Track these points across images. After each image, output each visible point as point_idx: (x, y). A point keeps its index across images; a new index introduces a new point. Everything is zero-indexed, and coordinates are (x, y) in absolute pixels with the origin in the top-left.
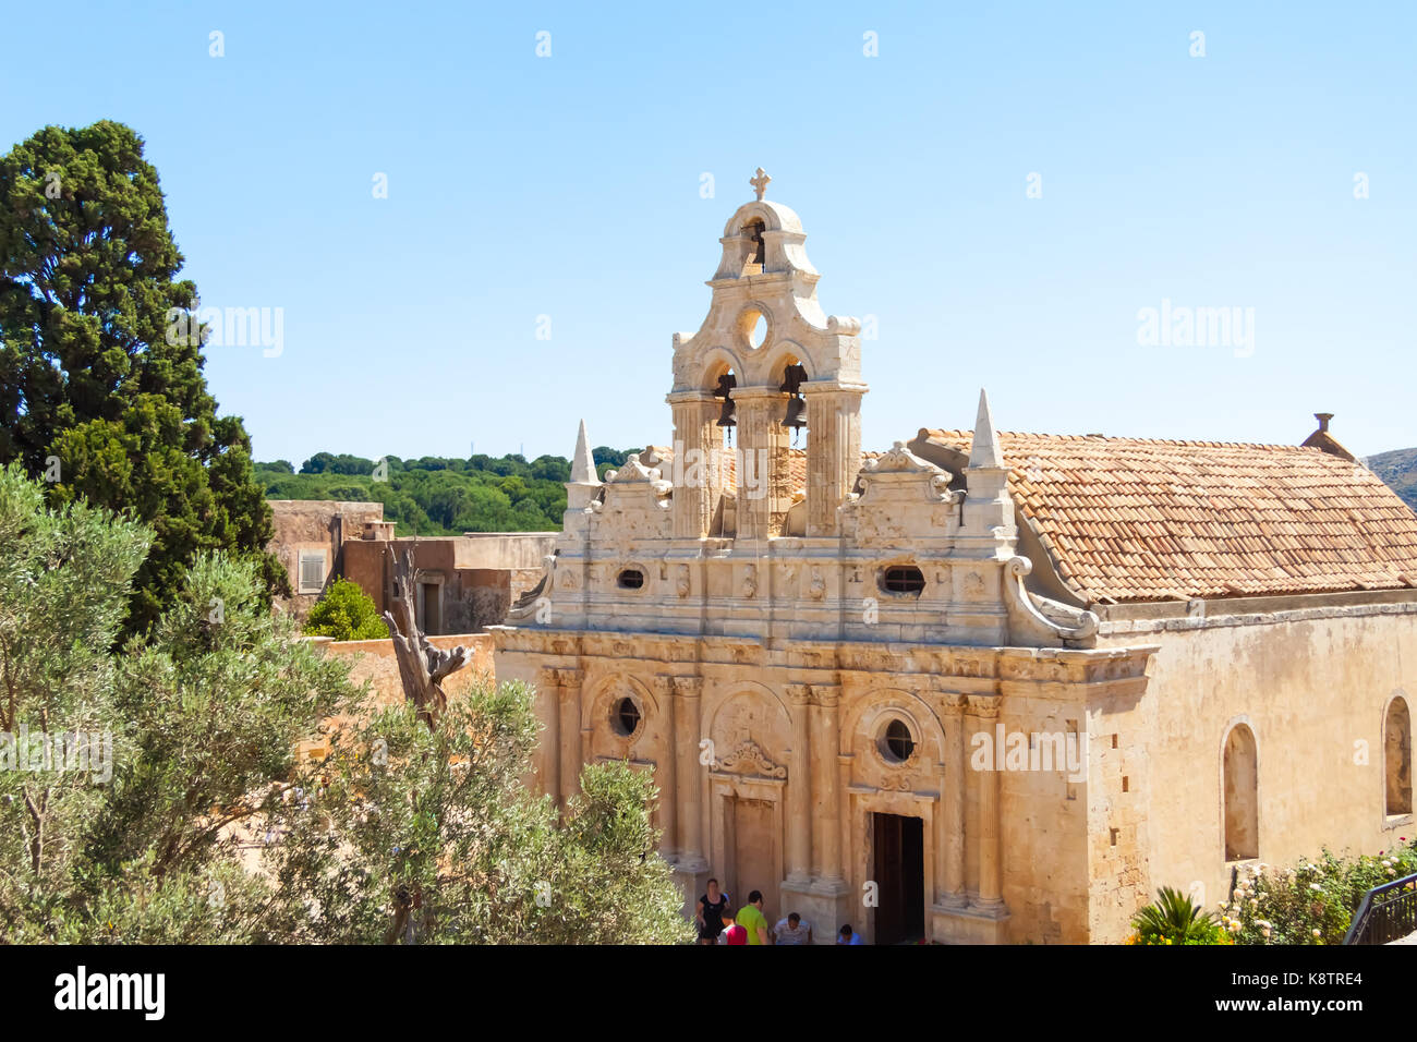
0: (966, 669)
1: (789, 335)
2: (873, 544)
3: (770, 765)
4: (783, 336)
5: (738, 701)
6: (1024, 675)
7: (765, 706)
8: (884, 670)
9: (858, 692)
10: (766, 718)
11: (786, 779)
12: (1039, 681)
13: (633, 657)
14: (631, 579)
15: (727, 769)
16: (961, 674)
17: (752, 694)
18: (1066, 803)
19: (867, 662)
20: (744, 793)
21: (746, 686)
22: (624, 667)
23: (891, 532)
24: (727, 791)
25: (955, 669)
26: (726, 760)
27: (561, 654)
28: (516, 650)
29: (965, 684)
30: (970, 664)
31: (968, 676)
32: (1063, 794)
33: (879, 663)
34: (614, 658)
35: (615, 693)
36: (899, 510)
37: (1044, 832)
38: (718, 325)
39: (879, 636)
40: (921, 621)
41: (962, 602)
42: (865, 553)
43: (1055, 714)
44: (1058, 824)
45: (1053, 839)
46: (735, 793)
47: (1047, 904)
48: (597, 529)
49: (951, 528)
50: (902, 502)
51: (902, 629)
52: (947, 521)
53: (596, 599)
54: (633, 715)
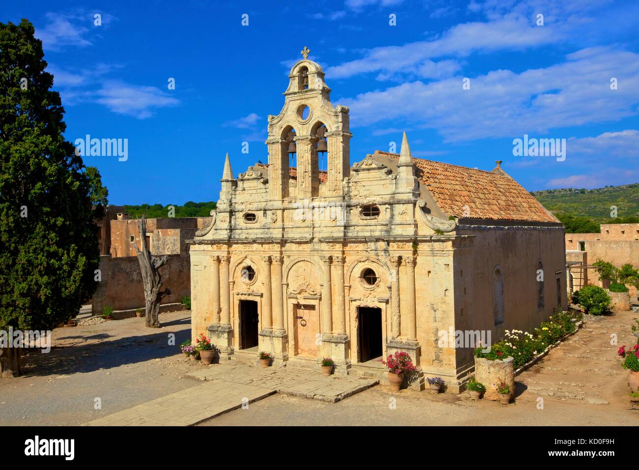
0: (400, 246)
2: (357, 197)
3: (313, 290)
4: (317, 114)
5: (299, 265)
6: (426, 247)
7: (311, 266)
9: (352, 258)
10: (311, 271)
12: (432, 249)
14: (250, 217)
15: (294, 292)
16: (398, 248)
17: (305, 261)
19: (356, 245)
20: (302, 302)
21: (303, 258)
22: (248, 253)
23: (365, 192)
24: (294, 301)
25: (396, 246)
26: (294, 289)
27: (220, 249)
29: (400, 252)
31: (401, 248)
32: (443, 295)
33: (361, 246)
35: (244, 265)
36: (369, 183)
37: (435, 311)
38: (288, 111)
39: (361, 234)
40: (379, 228)
41: (398, 219)
42: (354, 201)
43: (439, 262)
44: (441, 307)
45: (439, 314)
46: (298, 302)
47: (436, 340)
48: (235, 198)
49: (392, 189)
50: (370, 179)
51: (371, 231)
52: (390, 186)
53: (235, 226)
54: (251, 273)
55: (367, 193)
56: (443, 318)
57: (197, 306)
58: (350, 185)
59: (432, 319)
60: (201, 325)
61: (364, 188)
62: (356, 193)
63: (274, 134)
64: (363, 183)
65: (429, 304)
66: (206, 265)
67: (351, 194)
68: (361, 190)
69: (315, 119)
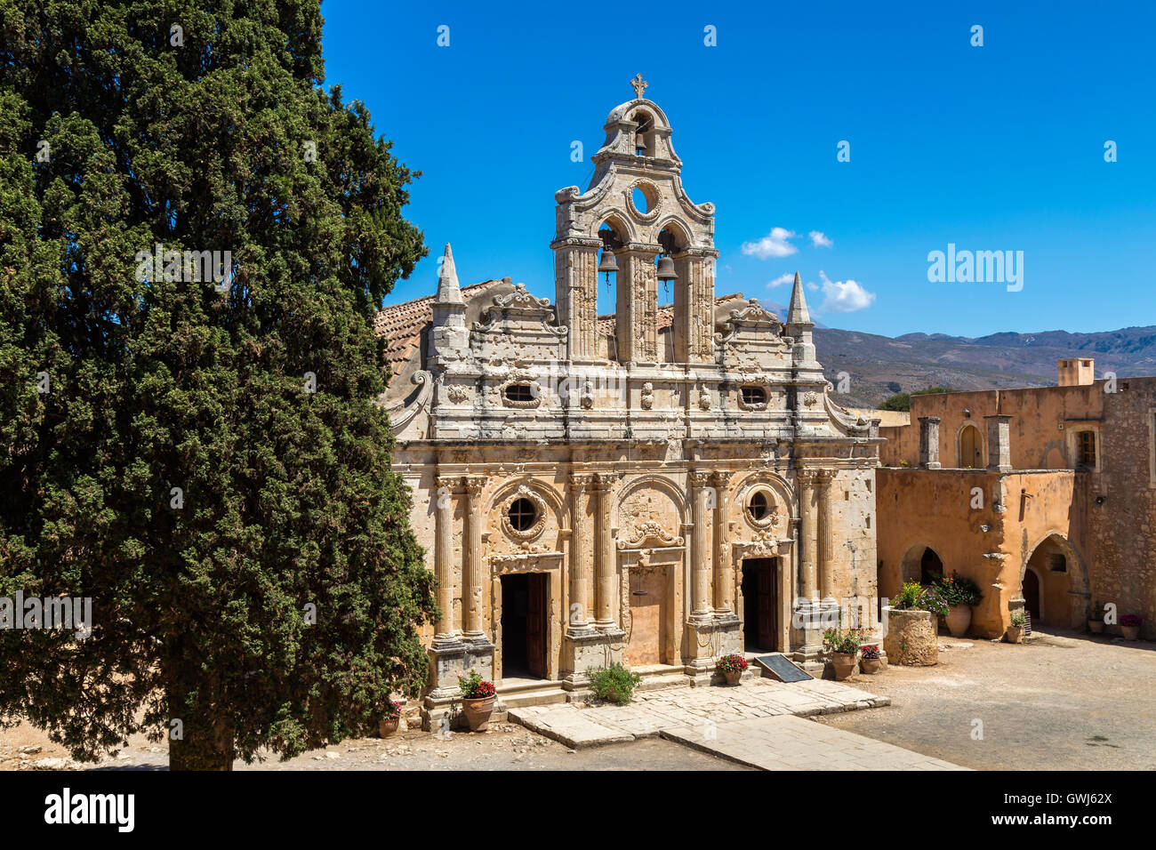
0: (818, 453)
1: (675, 209)
3: (670, 537)
4: (669, 209)
7: (662, 492)
10: (663, 502)
11: (684, 545)
14: (520, 393)
15: (633, 545)
16: (815, 456)
17: (651, 483)
18: (865, 530)
19: (745, 452)
21: (649, 477)
24: (633, 563)
25: (810, 453)
26: (630, 539)
27: (466, 463)
30: (820, 449)
31: (820, 457)
32: (863, 525)
33: (753, 453)
35: (515, 497)
36: (754, 348)
37: (854, 552)
38: (613, 189)
39: (748, 434)
40: (773, 425)
41: (803, 411)
42: (733, 376)
43: (858, 477)
44: (861, 545)
45: (858, 555)
46: (641, 564)
47: (855, 596)
49: (787, 361)
50: (758, 342)
51: (764, 430)
52: (785, 356)
53: (484, 411)
54: (519, 514)
55: (752, 363)
56: (863, 561)
58: (726, 347)
59: (849, 566)
61: (747, 356)
62: (734, 362)
63: (582, 226)
64: (747, 347)
65: (846, 542)
67: (726, 363)
68: (743, 357)
69: (665, 219)
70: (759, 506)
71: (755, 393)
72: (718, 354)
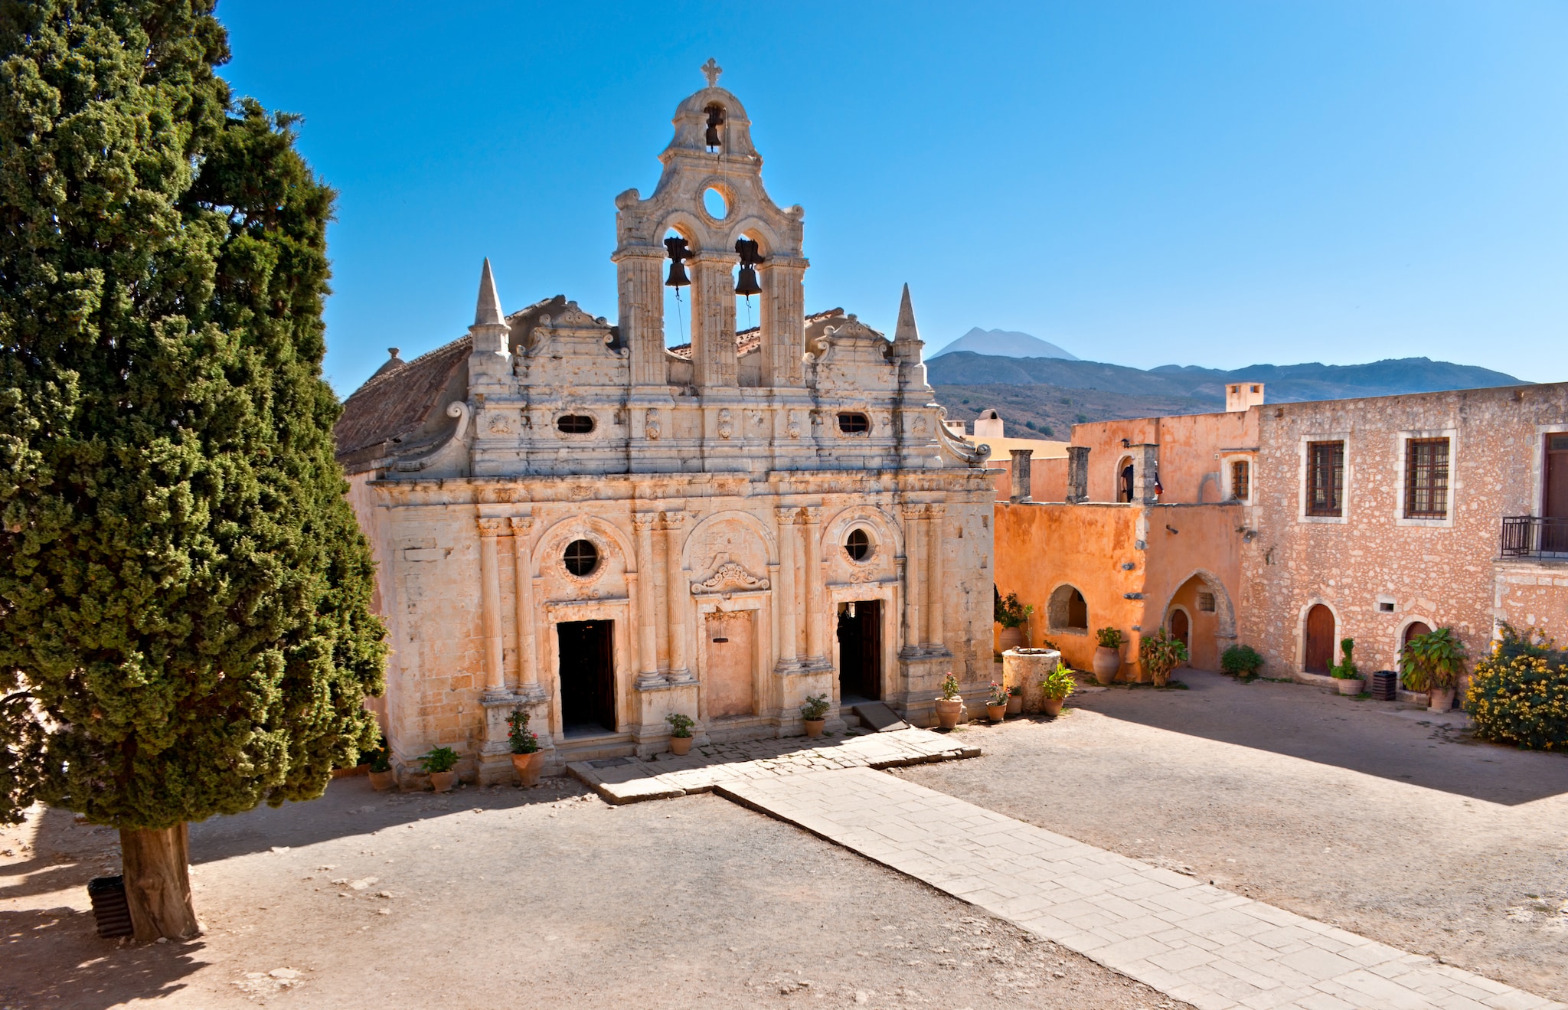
0: (926, 485)
1: (755, 213)
2: (832, 394)
3: (752, 579)
4: (750, 213)
5: (714, 530)
6: (957, 487)
7: (743, 531)
8: (855, 491)
9: (834, 510)
10: (745, 541)
11: (769, 588)
12: (969, 491)
13: (597, 499)
14: (576, 425)
15: (709, 589)
16: (922, 489)
17: (729, 522)
18: (981, 571)
19: (839, 487)
20: (727, 607)
21: (728, 515)
22: (587, 509)
23: (846, 386)
24: (710, 608)
25: (917, 485)
26: (709, 582)
27: (508, 501)
28: (426, 504)
29: (927, 496)
30: (930, 481)
31: (928, 490)
32: (978, 564)
33: (850, 487)
34: (574, 501)
35: (571, 539)
36: (853, 369)
37: (967, 594)
38: (680, 191)
43: (975, 511)
44: (977, 586)
45: (972, 596)
46: (718, 609)
47: (969, 640)
48: (527, 375)
52: (890, 378)
53: (531, 446)
54: (579, 557)
56: (978, 603)
57: (421, 654)
58: (818, 369)
59: (962, 608)
60: (440, 700)
62: (828, 386)
63: (644, 234)
65: (959, 584)
66: (450, 545)
67: (818, 386)
68: (839, 380)
70: (858, 547)
71: (854, 423)
72: (810, 376)
